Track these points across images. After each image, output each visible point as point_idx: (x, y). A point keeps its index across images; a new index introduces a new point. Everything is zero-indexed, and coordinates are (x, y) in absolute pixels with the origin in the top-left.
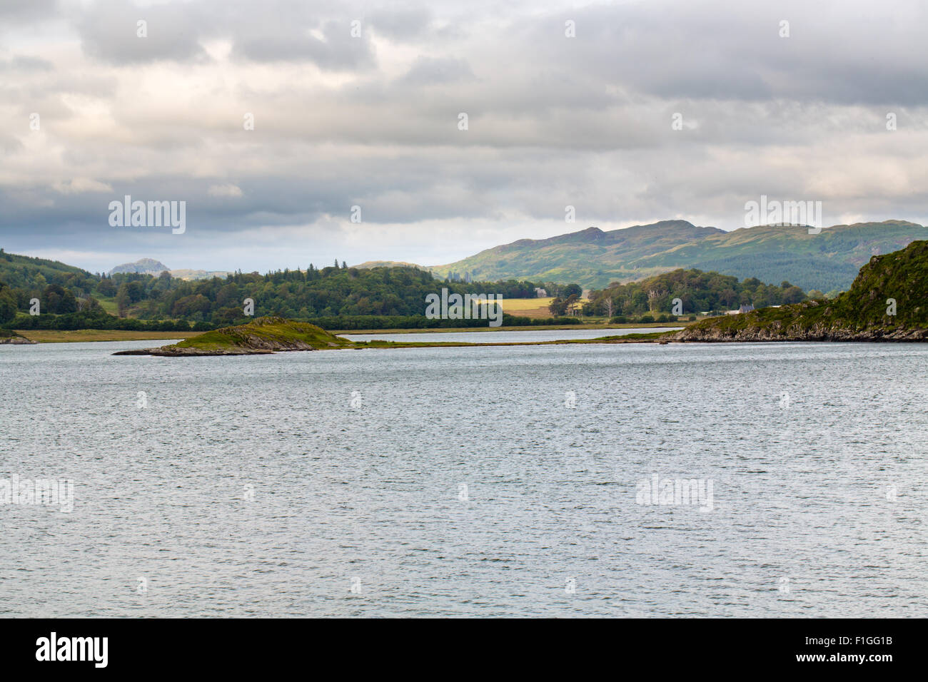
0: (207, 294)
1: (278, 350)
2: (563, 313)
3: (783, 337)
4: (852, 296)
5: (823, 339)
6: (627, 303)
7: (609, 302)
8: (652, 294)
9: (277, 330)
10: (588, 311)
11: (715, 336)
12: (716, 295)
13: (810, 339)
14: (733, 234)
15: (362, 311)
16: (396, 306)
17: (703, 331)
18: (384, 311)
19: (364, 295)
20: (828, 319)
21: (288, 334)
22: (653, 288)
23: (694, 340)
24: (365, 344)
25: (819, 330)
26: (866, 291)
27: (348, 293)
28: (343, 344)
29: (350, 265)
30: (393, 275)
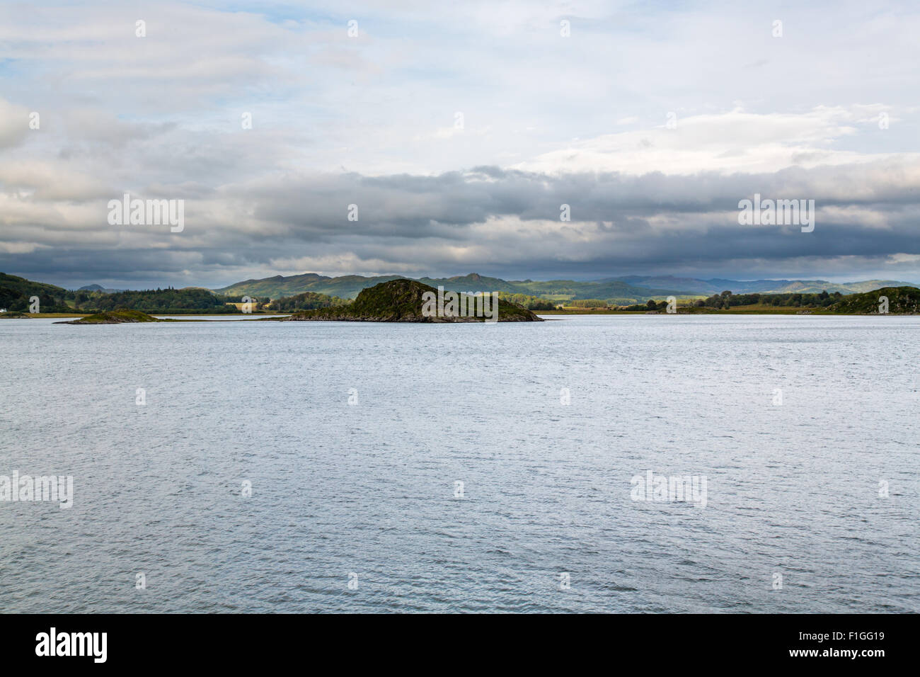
0: (113, 299)
1: (124, 322)
2: (261, 309)
3: (329, 319)
4: (355, 304)
5: (343, 320)
6: (286, 305)
7: (279, 305)
8: (296, 302)
9: (125, 314)
10: (271, 308)
11: (303, 319)
12: (321, 303)
13: (339, 320)
14: (334, 279)
15: (178, 307)
16: (193, 305)
17: (299, 317)
18: (188, 307)
19: (180, 300)
20: (346, 313)
21: (129, 316)
22: (297, 299)
23: (295, 320)
24: (163, 320)
25: (342, 317)
26: (360, 302)
27: (173, 300)
28: (154, 320)
29: (175, 289)
30: (192, 292)
